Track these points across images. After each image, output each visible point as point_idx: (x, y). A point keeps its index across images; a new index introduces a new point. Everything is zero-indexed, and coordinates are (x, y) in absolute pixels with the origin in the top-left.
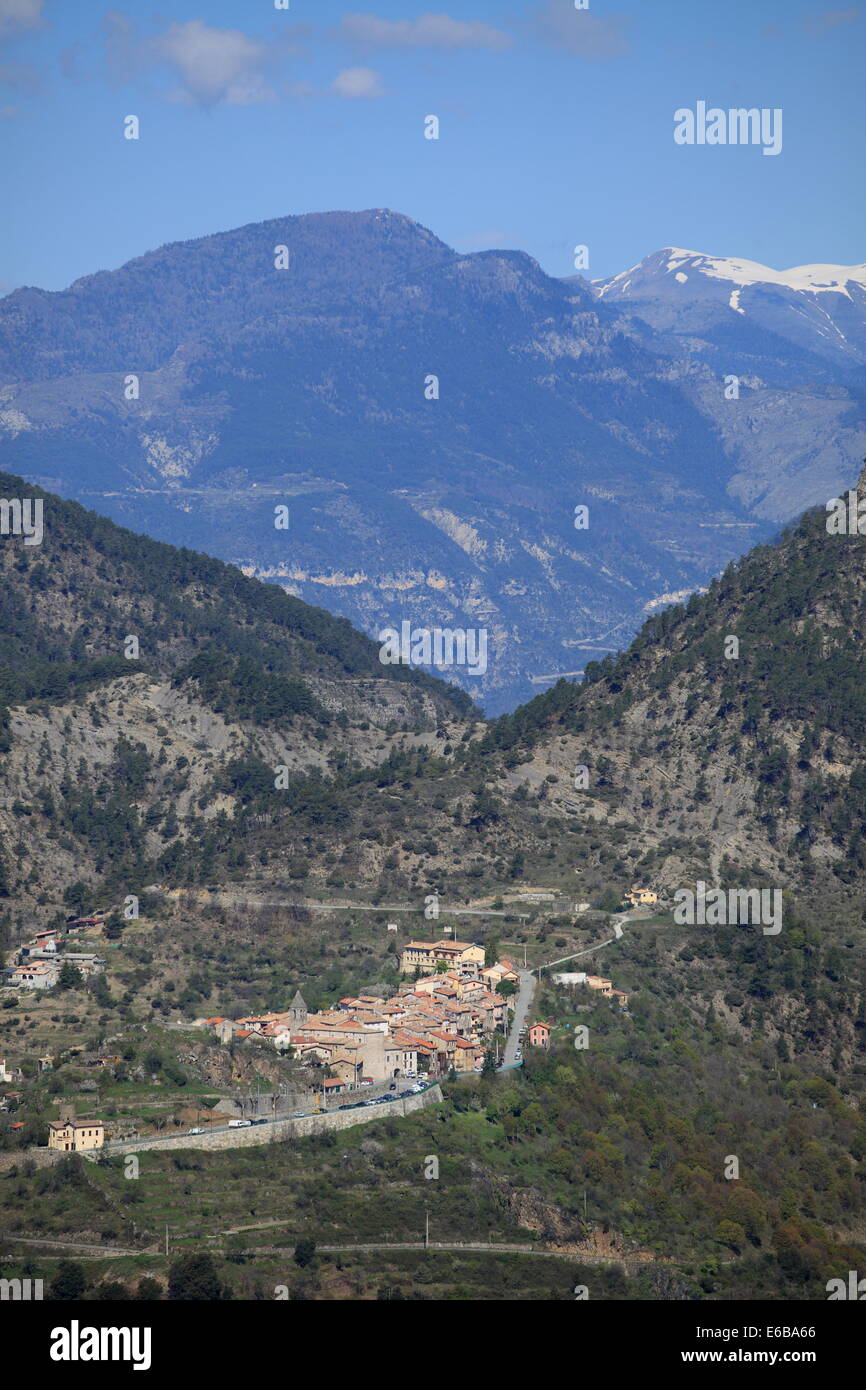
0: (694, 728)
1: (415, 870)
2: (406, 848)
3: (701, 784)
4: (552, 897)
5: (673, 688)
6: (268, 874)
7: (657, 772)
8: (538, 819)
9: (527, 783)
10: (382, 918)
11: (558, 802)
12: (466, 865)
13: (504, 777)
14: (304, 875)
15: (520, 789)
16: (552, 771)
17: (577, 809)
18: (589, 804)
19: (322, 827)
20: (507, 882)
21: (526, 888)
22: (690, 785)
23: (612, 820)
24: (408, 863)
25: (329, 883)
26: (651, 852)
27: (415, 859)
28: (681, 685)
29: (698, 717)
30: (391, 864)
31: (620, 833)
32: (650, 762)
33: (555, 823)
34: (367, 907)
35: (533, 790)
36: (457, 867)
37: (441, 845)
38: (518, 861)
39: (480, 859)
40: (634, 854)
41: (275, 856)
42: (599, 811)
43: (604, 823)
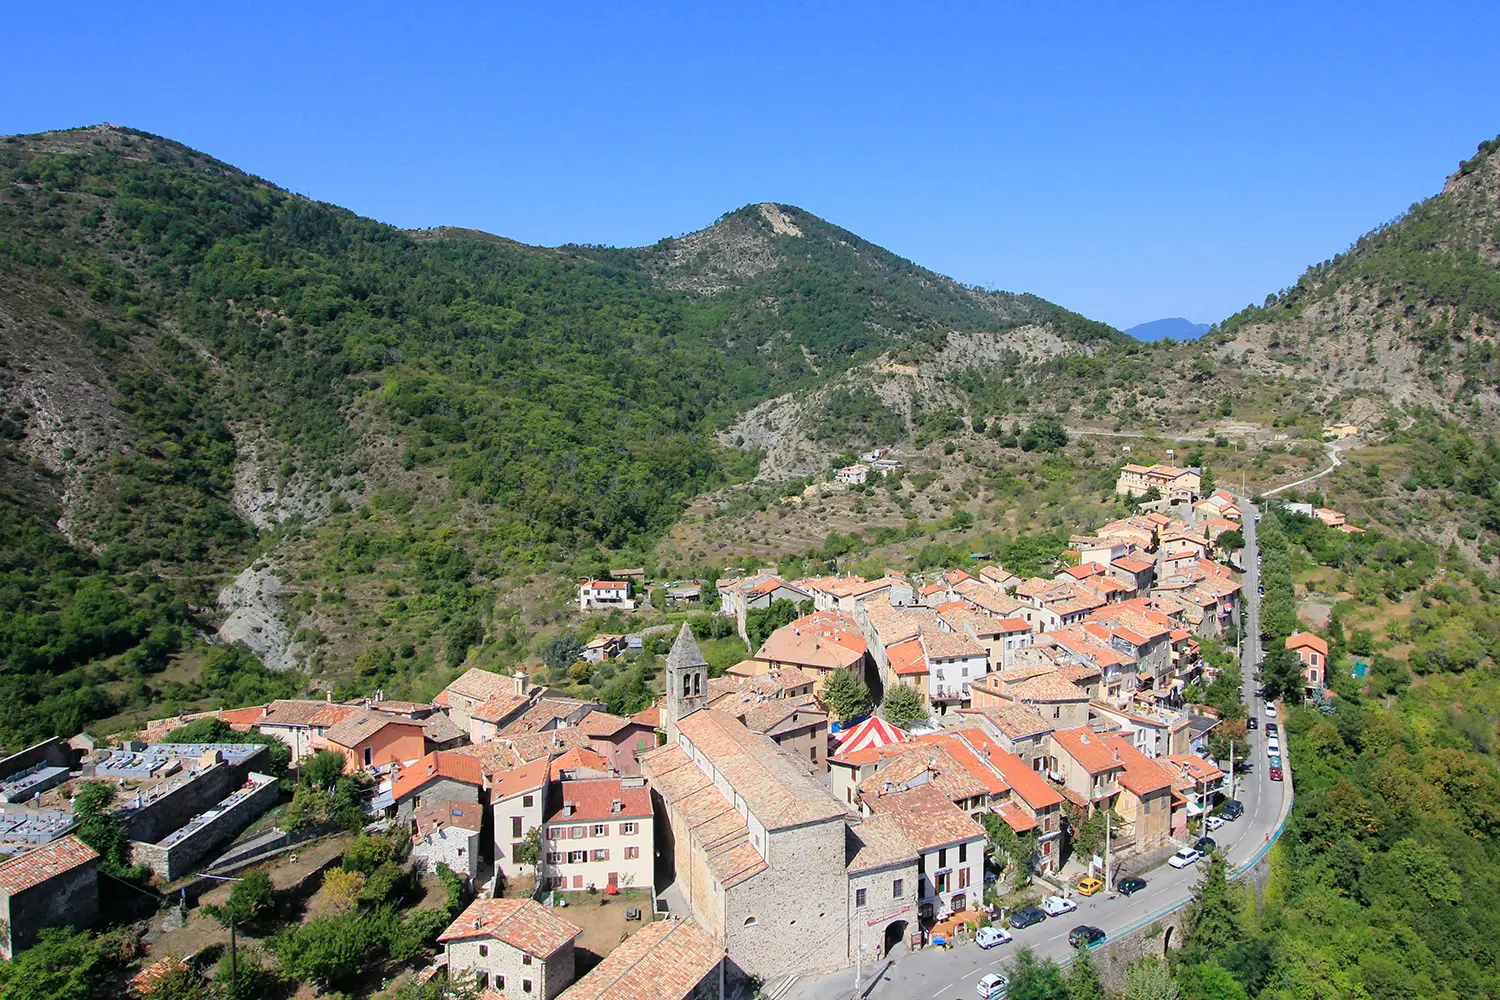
0: (1357, 317)
1: (1148, 408)
2: (1142, 393)
3: (1369, 351)
4: (1255, 429)
5: (1337, 294)
6: (1041, 409)
7: (1330, 346)
8: (1240, 376)
9: (1232, 353)
10: (1118, 442)
11: (1255, 365)
12: (1186, 405)
13: (1215, 350)
14: (1066, 410)
15: (1227, 357)
16: (1250, 346)
17: (1269, 370)
18: (1279, 367)
19: (1083, 379)
20: (1218, 418)
21: (1232, 422)
22: (1360, 352)
23: (1298, 377)
24: (1144, 403)
25: (1084, 416)
26: (1336, 398)
27: (1148, 401)
28: (1343, 292)
29: (1359, 310)
30: (1131, 403)
31: (1305, 385)
32: (1324, 339)
33: (1254, 379)
34: (1109, 433)
35: (1237, 357)
36: (1179, 407)
37: (1168, 392)
38: (1227, 402)
39: (1197, 402)
40: (1320, 399)
41: (1048, 397)
42: (1287, 371)
43: (1291, 379)
